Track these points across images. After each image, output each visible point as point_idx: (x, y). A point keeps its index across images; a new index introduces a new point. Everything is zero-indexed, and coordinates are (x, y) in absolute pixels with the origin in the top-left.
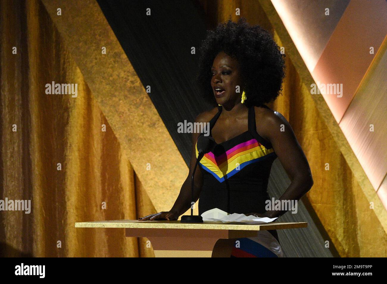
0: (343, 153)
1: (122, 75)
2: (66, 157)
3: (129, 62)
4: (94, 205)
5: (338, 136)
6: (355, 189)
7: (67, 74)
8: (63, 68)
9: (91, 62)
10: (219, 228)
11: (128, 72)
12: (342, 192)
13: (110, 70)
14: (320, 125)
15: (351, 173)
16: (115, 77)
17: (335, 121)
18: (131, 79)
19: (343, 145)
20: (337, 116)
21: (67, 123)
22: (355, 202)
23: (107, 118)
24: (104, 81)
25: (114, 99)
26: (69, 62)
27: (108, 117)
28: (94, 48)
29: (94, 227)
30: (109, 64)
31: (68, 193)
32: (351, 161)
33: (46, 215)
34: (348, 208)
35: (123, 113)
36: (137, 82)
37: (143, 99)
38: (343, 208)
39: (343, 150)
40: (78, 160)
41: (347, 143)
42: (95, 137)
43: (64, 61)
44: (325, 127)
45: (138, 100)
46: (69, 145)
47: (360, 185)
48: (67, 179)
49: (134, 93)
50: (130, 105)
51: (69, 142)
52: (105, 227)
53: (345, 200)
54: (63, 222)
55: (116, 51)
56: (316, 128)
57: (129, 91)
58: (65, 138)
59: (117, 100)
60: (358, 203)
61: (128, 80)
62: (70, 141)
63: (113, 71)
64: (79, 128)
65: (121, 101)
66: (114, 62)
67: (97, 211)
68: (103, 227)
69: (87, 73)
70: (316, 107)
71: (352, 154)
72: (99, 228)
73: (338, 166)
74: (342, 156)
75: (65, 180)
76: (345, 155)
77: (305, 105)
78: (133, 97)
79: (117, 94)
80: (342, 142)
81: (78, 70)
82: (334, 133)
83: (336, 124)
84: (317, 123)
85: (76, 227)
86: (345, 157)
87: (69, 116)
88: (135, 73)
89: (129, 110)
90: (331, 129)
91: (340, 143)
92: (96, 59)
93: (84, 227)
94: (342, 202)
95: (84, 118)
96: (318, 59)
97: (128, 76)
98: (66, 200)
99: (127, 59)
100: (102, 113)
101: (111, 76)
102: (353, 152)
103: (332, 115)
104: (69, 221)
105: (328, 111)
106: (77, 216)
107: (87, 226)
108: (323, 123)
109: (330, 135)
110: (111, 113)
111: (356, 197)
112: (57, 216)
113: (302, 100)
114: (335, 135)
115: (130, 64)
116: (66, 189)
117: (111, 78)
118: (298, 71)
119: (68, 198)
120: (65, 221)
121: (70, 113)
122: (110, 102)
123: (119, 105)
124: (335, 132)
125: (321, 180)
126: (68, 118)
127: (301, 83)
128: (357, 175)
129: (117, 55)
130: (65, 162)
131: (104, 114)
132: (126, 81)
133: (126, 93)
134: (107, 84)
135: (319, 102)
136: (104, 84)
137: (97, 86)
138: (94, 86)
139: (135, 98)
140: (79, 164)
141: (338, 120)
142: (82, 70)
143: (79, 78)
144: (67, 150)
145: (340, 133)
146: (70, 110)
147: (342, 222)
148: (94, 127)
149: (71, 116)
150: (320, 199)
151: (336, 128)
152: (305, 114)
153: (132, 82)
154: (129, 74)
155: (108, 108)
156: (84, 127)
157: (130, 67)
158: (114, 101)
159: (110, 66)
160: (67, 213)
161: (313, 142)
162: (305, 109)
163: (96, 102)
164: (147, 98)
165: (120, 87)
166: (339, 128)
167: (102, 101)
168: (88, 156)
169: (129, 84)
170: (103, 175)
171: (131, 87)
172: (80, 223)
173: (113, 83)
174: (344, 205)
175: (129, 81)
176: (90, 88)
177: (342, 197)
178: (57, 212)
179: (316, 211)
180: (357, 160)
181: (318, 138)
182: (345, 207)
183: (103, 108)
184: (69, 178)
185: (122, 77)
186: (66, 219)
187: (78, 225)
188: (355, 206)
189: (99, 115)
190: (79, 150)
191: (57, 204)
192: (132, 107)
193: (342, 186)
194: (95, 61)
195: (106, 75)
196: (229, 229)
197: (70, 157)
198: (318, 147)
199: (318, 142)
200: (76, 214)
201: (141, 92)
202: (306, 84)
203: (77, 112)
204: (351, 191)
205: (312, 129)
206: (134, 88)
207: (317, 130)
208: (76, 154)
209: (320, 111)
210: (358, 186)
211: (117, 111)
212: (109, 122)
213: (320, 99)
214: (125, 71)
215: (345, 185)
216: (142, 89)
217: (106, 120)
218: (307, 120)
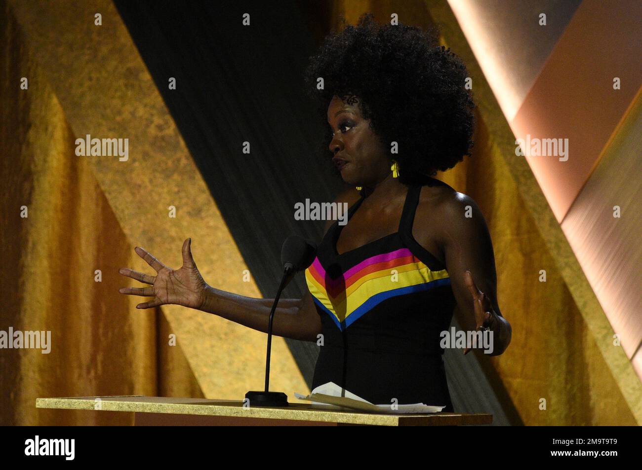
0: (567, 280)
1: (141, 112)
2: (25, 269)
3: (154, 88)
4: (75, 364)
5: (558, 247)
6: (589, 353)
7: (33, 106)
9: (81, 85)
10: (320, 419)
11: (153, 107)
12: (564, 356)
13: (116, 102)
14: (524, 223)
15: (582, 321)
16: (126, 115)
17: (553, 218)
18: (157, 120)
19: (567, 264)
20: (558, 206)
21: (30, 202)
22: (588, 378)
23: (107, 195)
24: (104, 123)
26: (37, 83)
27: (110, 193)
28: (87, 57)
29: (73, 407)
30: (116, 90)
32: (582, 297)
34: (575, 389)
35: (140, 186)
36: (169, 127)
37: (179, 160)
38: (566, 388)
39: (567, 275)
40: (47, 275)
41: (576, 262)
42: (82, 232)
44: (533, 230)
45: (170, 163)
46: (30, 245)
47: (599, 344)
48: (25, 311)
49: (161, 149)
50: (155, 171)
51: (31, 239)
53: (570, 372)
54: (12, 396)
55: (130, 65)
56: (518, 231)
57: (153, 144)
58: (24, 231)
60: (594, 380)
61: (152, 122)
62: (33, 237)
63: (123, 105)
64: (51, 213)
65: (137, 164)
66: (126, 86)
67: (80, 376)
68: (91, 408)
69: (72, 106)
70: (518, 188)
71: (584, 284)
73: (558, 306)
74: (565, 287)
75: (20, 313)
76: (571, 285)
77: (497, 185)
78: (159, 157)
80: (566, 260)
81: (55, 100)
82: (550, 242)
83: (555, 225)
84: (519, 221)
85: (37, 406)
86: (572, 289)
87: (32, 188)
88: (166, 109)
89: (151, 181)
90: (546, 233)
91: (561, 261)
92: (90, 79)
93: (54, 408)
94: (563, 376)
95: (63, 194)
96: (524, 96)
97: (152, 115)
99: (152, 82)
100: (98, 186)
101: (119, 113)
102: (586, 280)
103: (547, 206)
104: (24, 395)
105: (540, 198)
106: (40, 384)
107: (60, 406)
108: (531, 221)
109: (543, 244)
110: (115, 187)
111: (590, 369)
113: (492, 175)
114: (553, 245)
117: (118, 118)
118: (485, 119)
120: (17, 394)
123: (132, 171)
124: (553, 239)
125: (524, 332)
126: (30, 193)
127: (490, 142)
128: (593, 327)
129: (131, 74)
130: (22, 279)
131: (103, 188)
132: (148, 126)
133: (147, 147)
135: (522, 180)
139: (164, 158)
140: (48, 283)
141: (559, 216)
142: (62, 100)
143: (55, 115)
144: (26, 255)
145: (562, 242)
146: (35, 176)
147: (563, 416)
148: (82, 213)
149: (37, 190)
150: (519, 369)
151: (553, 231)
152: (497, 201)
153: (160, 128)
154: (154, 112)
155: (110, 176)
156: (62, 211)
159: (119, 94)
160: (21, 379)
161: (511, 256)
162: (498, 192)
163: (88, 164)
164: (187, 158)
166: (561, 232)
167: (98, 163)
168: (68, 269)
169: (152, 131)
170: (96, 308)
171: (156, 137)
172: (47, 399)
174: (567, 381)
175: (153, 126)
177: (564, 367)
178: (2, 376)
179: (512, 395)
180: (594, 296)
181: (521, 250)
182: (569, 387)
183: (100, 176)
184: (29, 310)
185: (141, 117)
186: (20, 390)
187: (42, 403)
188: (588, 385)
189: (92, 188)
190: (50, 256)
192: (158, 175)
193: (565, 345)
194: (87, 84)
195: (108, 111)
196: (338, 421)
197: (32, 270)
198: (520, 266)
199: (520, 258)
200: (40, 381)
201: (176, 147)
202: (499, 144)
203: (49, 182)
204: (582, 355)
205: (508, 232)
206: (163, 138)
207: (518, 234)
208: (45, 263)
209: (525, 197)
210: (595, 345)
211: (127, 183)
212: (111, 203)
213: (526, 173)
214: (145, 106)
215: (570, 345)
216: (178, 142)
217: (105, 201)
218: (499, 213)
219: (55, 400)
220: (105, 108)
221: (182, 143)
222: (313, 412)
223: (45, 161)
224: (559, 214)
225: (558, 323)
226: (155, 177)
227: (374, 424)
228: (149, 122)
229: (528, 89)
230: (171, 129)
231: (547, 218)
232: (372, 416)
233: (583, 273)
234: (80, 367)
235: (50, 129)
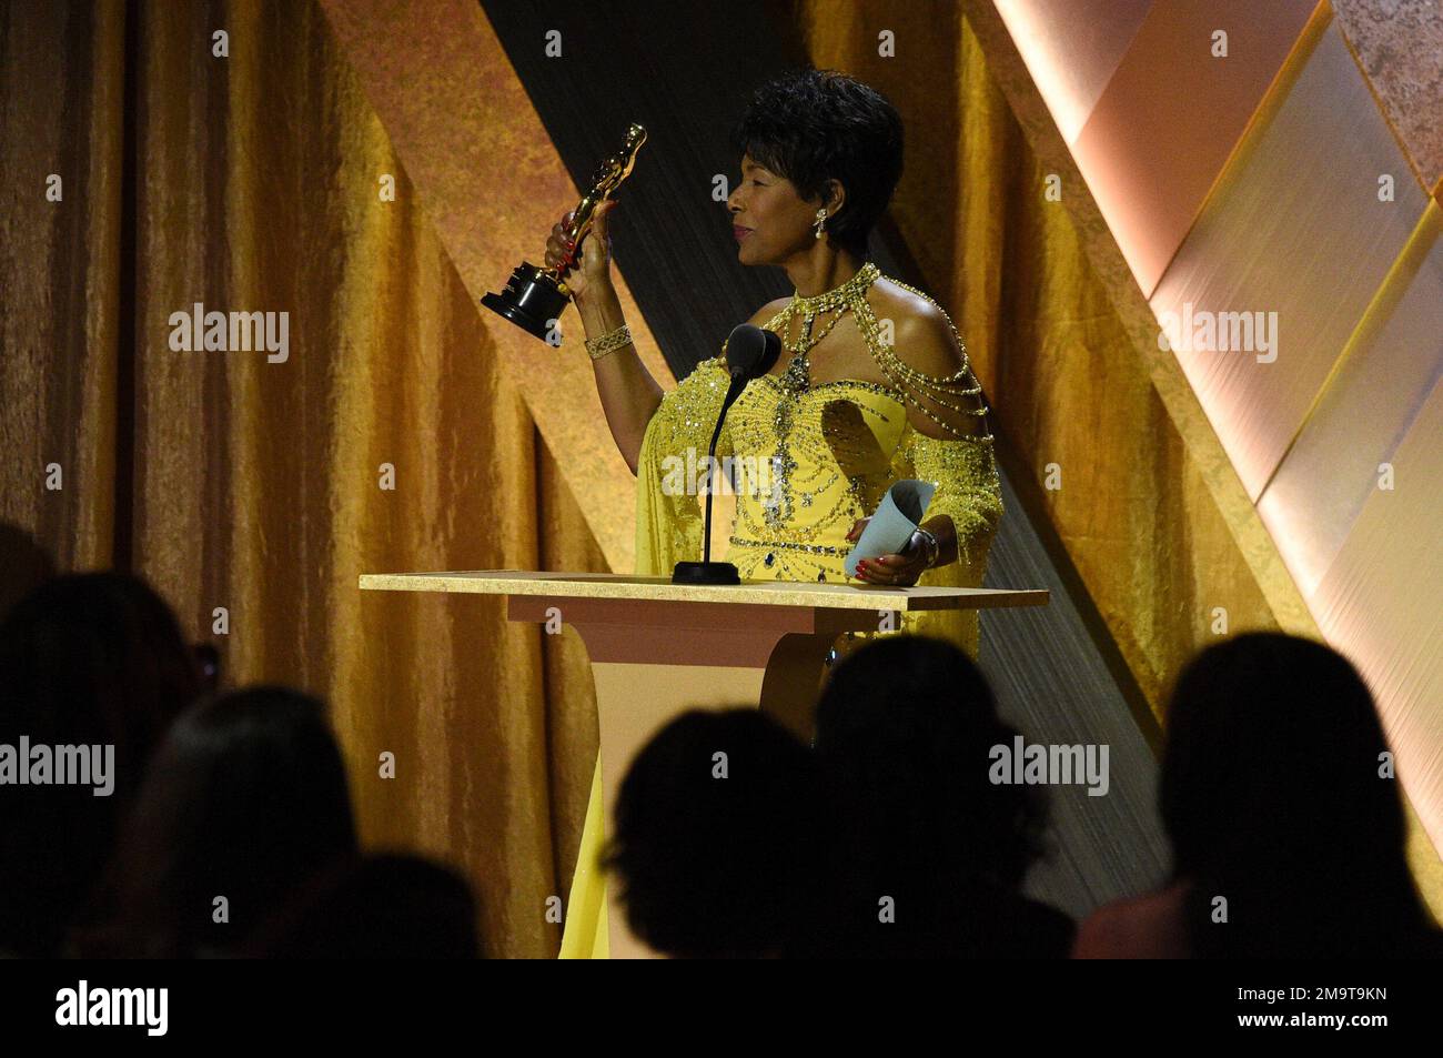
0: (1159, 386)
1: (508, 138)
2: (335, 380)
3: (529, 102)
4: (414, 525)
5: (1145, 337)
6: (1191, 496)
7: (343, 132)
8: (332, 114)
9: (416, 99)
10: (787, 603)
11: (526, 131)
12: (1152, 502)
13: (470, 124)
14: (1090, 300)
15: (1180, 448)
16: (485, 144)
17: (1138, 292)
18: (532, 152)
19: (1159, 362)
20: (1144, 278)
21: (341, 279)
22: (1190, 535)
23: (458, 266)
24: (452, 156)
25: (481, 211)
26: (348, 96)
27: (462, 265)
28: (424, 57)
29: (415, 588)
30: (469, 107)
31: (337, 487)
32: (1181, 411)
33: (269, 549)
34: (1169, 550)
35: (508, 252)
36: (551, 162)
38: (1155, 550)
39: (1159, 378)
40: (370, 390)
42: (421, 323)
43: (334, 95)
44: (1104, 309)
46: (342, 345)
47: (1207, 482)
48: (336, 445)
49: (540, 196)
51: (343, 335)
52: (449, 590)
53: (1161, 525)
54: (321, 572)
55: (490, 67)
56: (1080, 312)
57: (526, 188)
58: (333, 323)
59: (491, 213)
60: (1199, 537)
61: (525, 155)
62: (347, 331)
63: (481, 128)
64: (374, 296)
65: (503, 218)
66: (485, 99)
67: (422, 542)
68: (443, 590)
69: (402, 130)
70: (1081, 247)
71: (1185, 391)
72: (431, 595)
73: (1143, 427)
74: (1154, 395)
75: (329, 448)
76: (1166, 393)
77: (1048, 244)
78: (535, 207)
79: (489, 195)
80: (1158, 355)
81: (376, 123)
82: (1132, 328)
83: (1142, 303)
84: (1082, 297)
85: (361, 587)
86: (1166, 399)
87: (344, 257)
88: (545, 134)
89: (523, 245)
90: (1127, 317)
92: (430, 90)
93: (386, 589)
94: (1151, 532)
95: (391, 265)
96: (1092, 106)
97: (525, 144)
98: (333, 508)
99: (523, 93)
100: (444, 254)
101: (474, 141)
102: (1188, 385)
103: (1128, 273)
104: (338, 571)
105: (1118, 263)
106: (362, 555)
107: (394, 587)
108: (1101, 296)
109: (1122, 331)
110: (470, 254)
111: (1193, 519)
112: (304, 554)
113: (1040, 228)
114: (1137, 334)
115: (531, 109)
116: (333, 475)
117: (473, 149)
118: (1032, 143)
119: (337, 502)
120: (328, 569)
121: (349, 249)
122: (470, 222)
123: (494, 230)
124: (1137, 324)
126: (342, 265)
127: (1037, 177)
128: (1197, 457)
129: (492, 81)
130: (331, 396)
131: (451, 256)
132: (518, 160)
133: (518, 192)
134: (461, 167)
135: (1090, 234)
136: (452, 165)
137: (432, 170)
138: (422, 172)
139: (544, 209)
140: (371, 401)
141: (1146, 289)
142: (386, 123)
143: (377, 145)
144: (337, 358)
145: (1151, 328)
146: (348, 239)
147: (1151, 592)
148: (420, 295)
149: (352, 260)
150: (1085, 522)
151: (1138, 312)
152: (1048, 270)
153: (536, 162)
154: (527, 138)
155: (462, 238)
156: (389, 291)
157: (530, 118)
158: (481, 216)
159: (473, 111)
160: (333, 546)
161: (1071, 353)
162: (1049, 254)
163: (429, 219)
165: (501, 176)
166: (1150, 312)
167: (443, 219)
168: (400, 380)
169: (525, 167)
170: (444, 438)
171: (530, 178)
172: (375, 576)
173: (479, 163)
174: (1156, 543)
175: (525, 160)
176: (411, 176)
177: (1152, 518)
178: (304, 543)
179: (1074, 559)
180: (1200, 410)
181: (1085, 342)
182: (1159, 547)
183: (447, 238)
184: (342, 443)
185: (506, 147)
186: (332, 563)
187: (370, 582)
188: (1190, 546)
189: (435, 256)
190: (373, 361)
191: (304, 519)
192: (535, 235)
193: (1152, 484)
194: (425, 97)
195: (458, 138)
196: (817, 604)
197: (346, 381)
198: (1084, 367)
199: (1085, 354)
200: (361, 549)
201: (561, 192)
203: (369, 248)
204: (1180, 500)
205: (1066, 314)
206: (541, 178)
207: (1081, 319)
208: (366, 371)
209: (1093, 260)
210: (1202, 485)
211: (488, 248)
212: (465, 279)
213: (1095, 225)
214: (514, 129)
215: (1161, 484)
216: (564, 184)
217: (455, 275)
218: (1052, 286)
219: (388, 577)
220: (453, 133)
221: (571, 185)
223: (363, 215)
224: (1146, 286)
225: (1142, 451)
226: (529, 238)
228: (520, 154)
229: (1097, 95)
230: (554, 164)
231: (1129, 292)
233: (1183, 375)
234: (422, 528)
235: (369, 166)
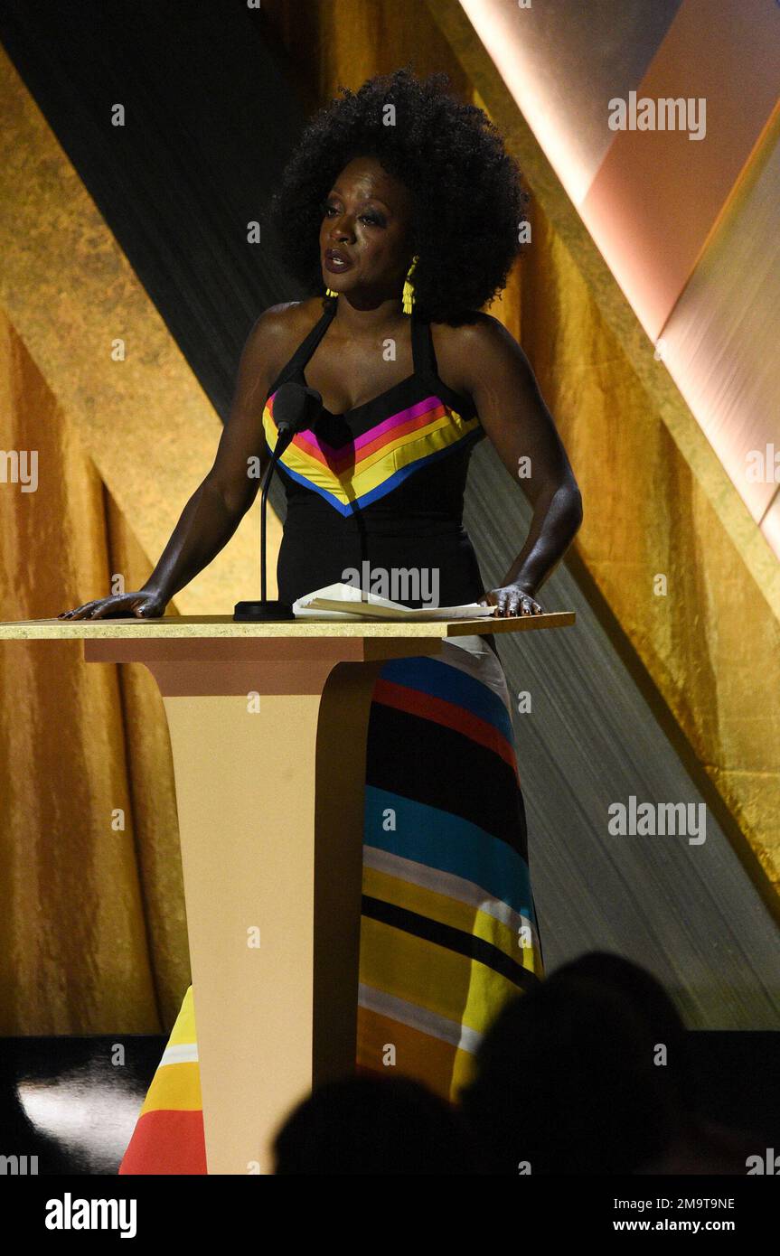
0: (668, 422)
1: (65, 221)
3: (82, 186)
5: (652, 376)
6: (700, 520)
10: (339, 633)
11: (81, 214)
12: (665, 528)
13: (29, 210)
14: (602, 346)
15: (689, 477)
16: (45, 227)
17: (644, 339)
18: (88, 233)
19: (667, 400)
20: (650, 324)
22: (701, 555)
23: (25, 341)
24: (14, 240)
25: (44, 288)
27: (29, 339)
30: (28, 193)
32: (688, 443)
34: (683, 570)
35: (70, 326)
36: (106, 241)
37: (122, 287)
38: (670, 567)
39: (667, 414)
41: (679, 396)
44: (616, 355)
45: (110, 292)
47: (715, 506)
49: (96, 271)
50: (89, 303)
52: (30, 637)
53: (674, 548)
55: (46, 156)
56: (594, 358)
57: (85, 266)
59: (53, 290)
60: (710, 556)
61: (81, 235)
63: (40, 213)
65: (63, 295)
66: (41, 186)
68: (23, 637)
70: (592, 299)
71: (692, 425)
72: (13, 642)
73: (655, 459)
74: (664, 430)
76: (674, 427)
77: (562, 296)
78: (94, 284)
79: (51, 274)
80: (665, 394)
82: (641, 370)
83: (647, 346)
84: (595, 344)
86: (674, 433)
88: (99, 217)
89: (85, 318)
90: (633, 356)
91: (658, 395)
94: (666, 553)
96: (596, 169)
97: (81, 225)
99: (77, 179)
100: (12, 329)
101: (35, 225)
102: (694, 419)
103: (635, 320)
105: (626, 310)
108: (611, 343)
109: (632, 373)
110: (36, 329)
111: (704, 541)
113: (554, 283)
114: (646, 375)
115: (85, 194)
117: (34, 232)
122: (34, 297)
123: (57, 306)
124: (645, 366)
125: (609, 500)
127: (549, 237)
128: (705, 482)
129: (48, 169)
131: (19, 331)
132: (75, 241)
133: (77, 271)
134: (23, 249)
135: (600, 287)
136: (15, 247)
139: (101, 285)
141: (652, 332)
145: (659, 370)
147: (668, 608)
150: (605, 547)
151: (646, 355)
152: (563, 320)
153: (92, 242)
154: (83, 221)
155: (27, 314)
157: (84, 201)
158: (45, 294)
159: (32, 198)
161: (586, 395)
162: (563, 306)
164: (133, 284)
165: (61, 256)
166: (656, 355)
167: (11, 296)
169: (83, 247)
171: (88, 257)
173: (40, 244)
174: (670, 563)
175: (83, 240)
177: (667, 541)
179: (597, 581)
180: (706, 441)
181: (600, 385)
182: (674, 567)
183: (14, 315)
185: (66, 230)
188: (701, 565)
192: (94, 309)
193: (665, 511)
195: (19, 223)
196: (365, 635)
198: (600, 407)
199: (600, 395)
201: (116, 268)
202: (565, 239)
204: (691, 524)
205: (581, 360)
206: (98, 257)
207: (594, 363)
209: (604, 310)
210: (710, 508)
211: (52, 322)
212: (32, 352)
213: (604, 278)
214: (71, 213)
215: (674, 510)
216: (119, 261)
217: (23, 349)
218: (567, 336)
220: (15, 220)
221: (125, 262)
222: (330, 625)
225: (655, 482)
226: (90, 312)
227: (414, 635)
228: (78, 236)
229: (601, 159)
230: (109, 243)
231: (636, 337)
232: (411, 625)
233: (688, 410)
